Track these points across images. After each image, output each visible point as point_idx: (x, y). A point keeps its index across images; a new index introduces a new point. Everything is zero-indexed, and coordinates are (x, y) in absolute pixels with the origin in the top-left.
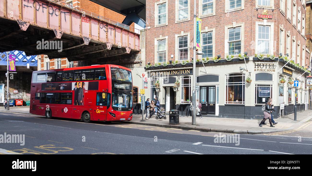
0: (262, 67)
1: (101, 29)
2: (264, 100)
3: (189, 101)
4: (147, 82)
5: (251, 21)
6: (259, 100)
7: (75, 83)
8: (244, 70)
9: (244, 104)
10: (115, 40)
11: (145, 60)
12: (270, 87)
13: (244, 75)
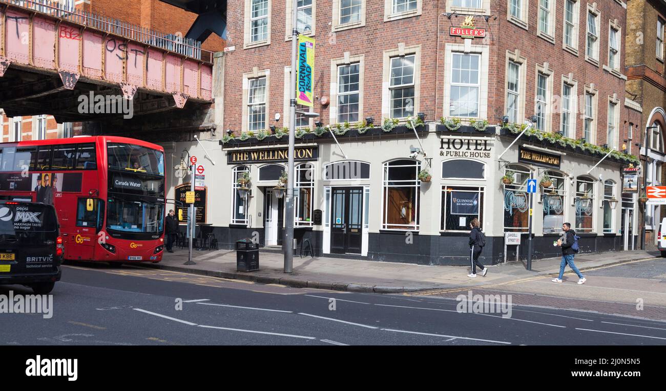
0: (458, 146)
1: (108, 53)
2: (463, 222)
3: (311, 222)
4: (204, 176)
5: (435, 43)
6: (450, 221)
7: (39, 174)
8: (418, 153)
9: (418, 231)
10: (147, 77)
11: (222, 124)
12: (478, 193)
13: (419, 163)
